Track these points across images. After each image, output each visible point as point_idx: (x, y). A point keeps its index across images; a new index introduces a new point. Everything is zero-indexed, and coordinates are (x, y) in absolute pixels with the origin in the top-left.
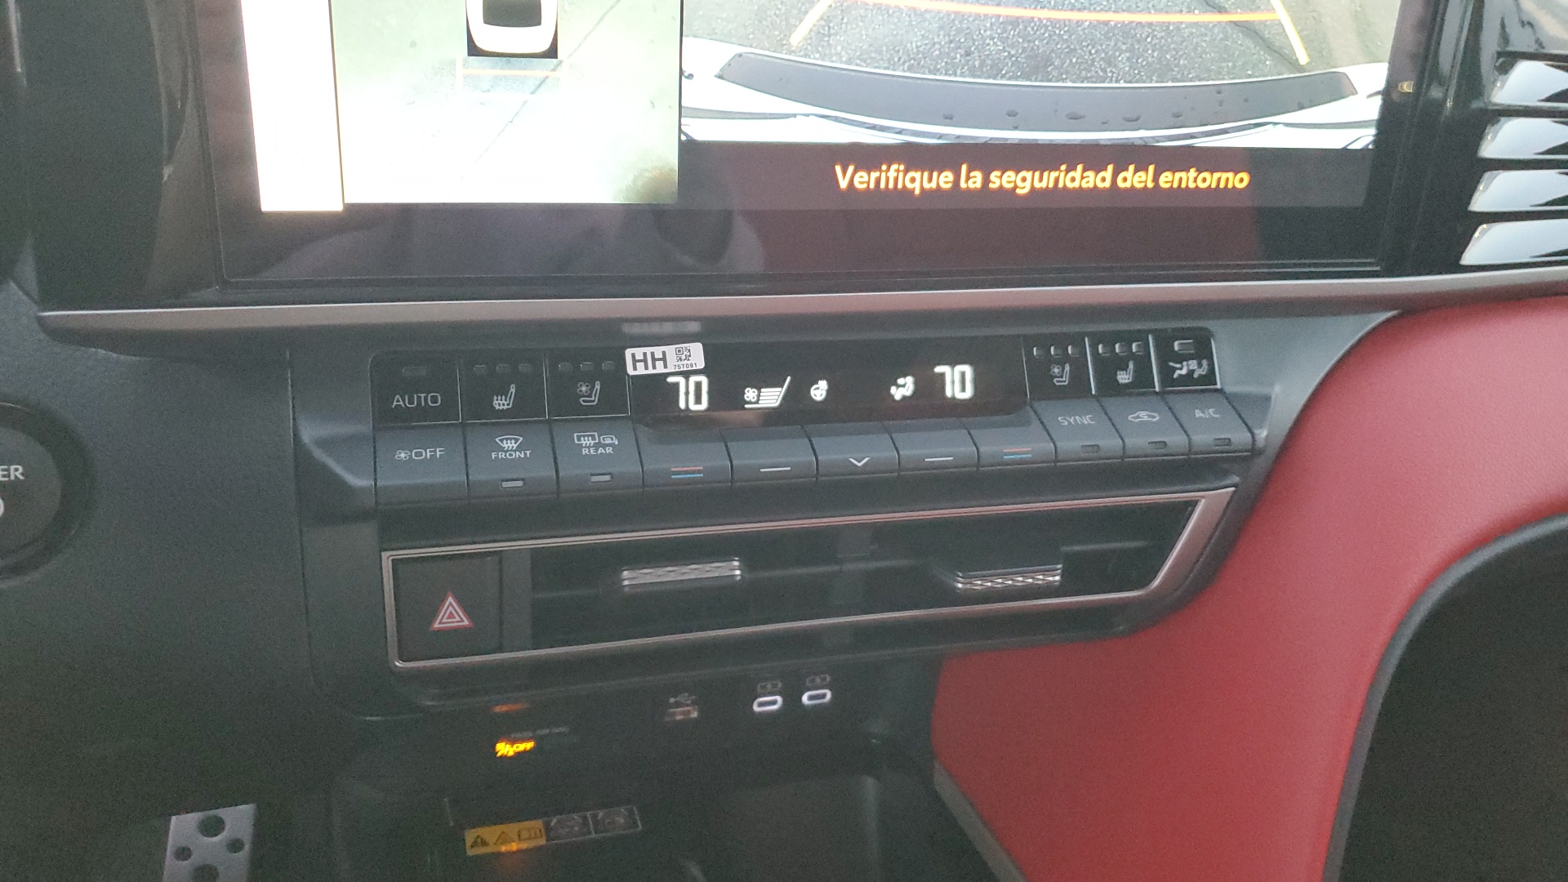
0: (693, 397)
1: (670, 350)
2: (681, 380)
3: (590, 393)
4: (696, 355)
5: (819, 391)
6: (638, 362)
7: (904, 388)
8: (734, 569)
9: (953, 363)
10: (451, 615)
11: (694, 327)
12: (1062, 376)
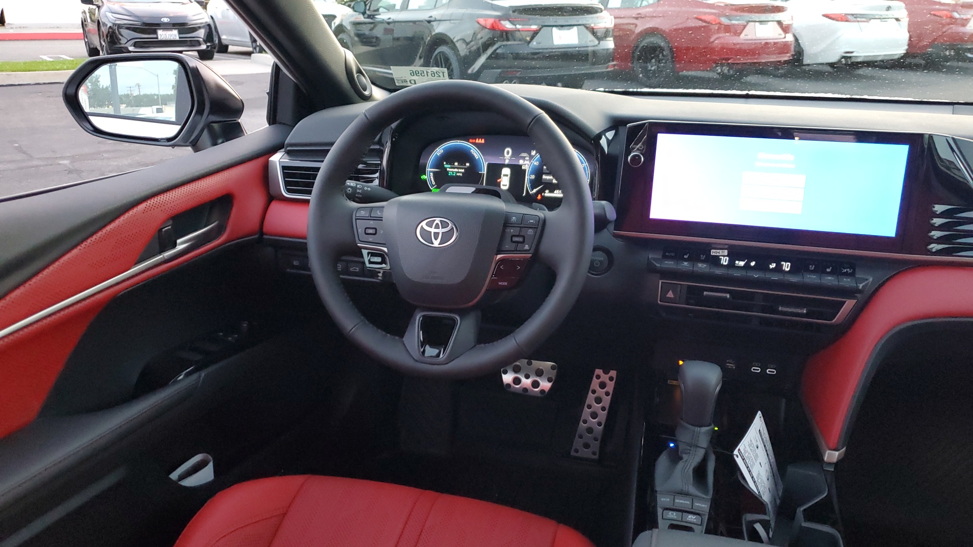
0: (725, 261)
1: (721, 251)
2: (723, 258)
3: (703, 257)
4: (726, 252)
5: (753, 264)
6: (714, 252)
7: (773, 266)
9: (786, 262)
10: (670, 295)
11: (727, 247)
12: (812, 268)
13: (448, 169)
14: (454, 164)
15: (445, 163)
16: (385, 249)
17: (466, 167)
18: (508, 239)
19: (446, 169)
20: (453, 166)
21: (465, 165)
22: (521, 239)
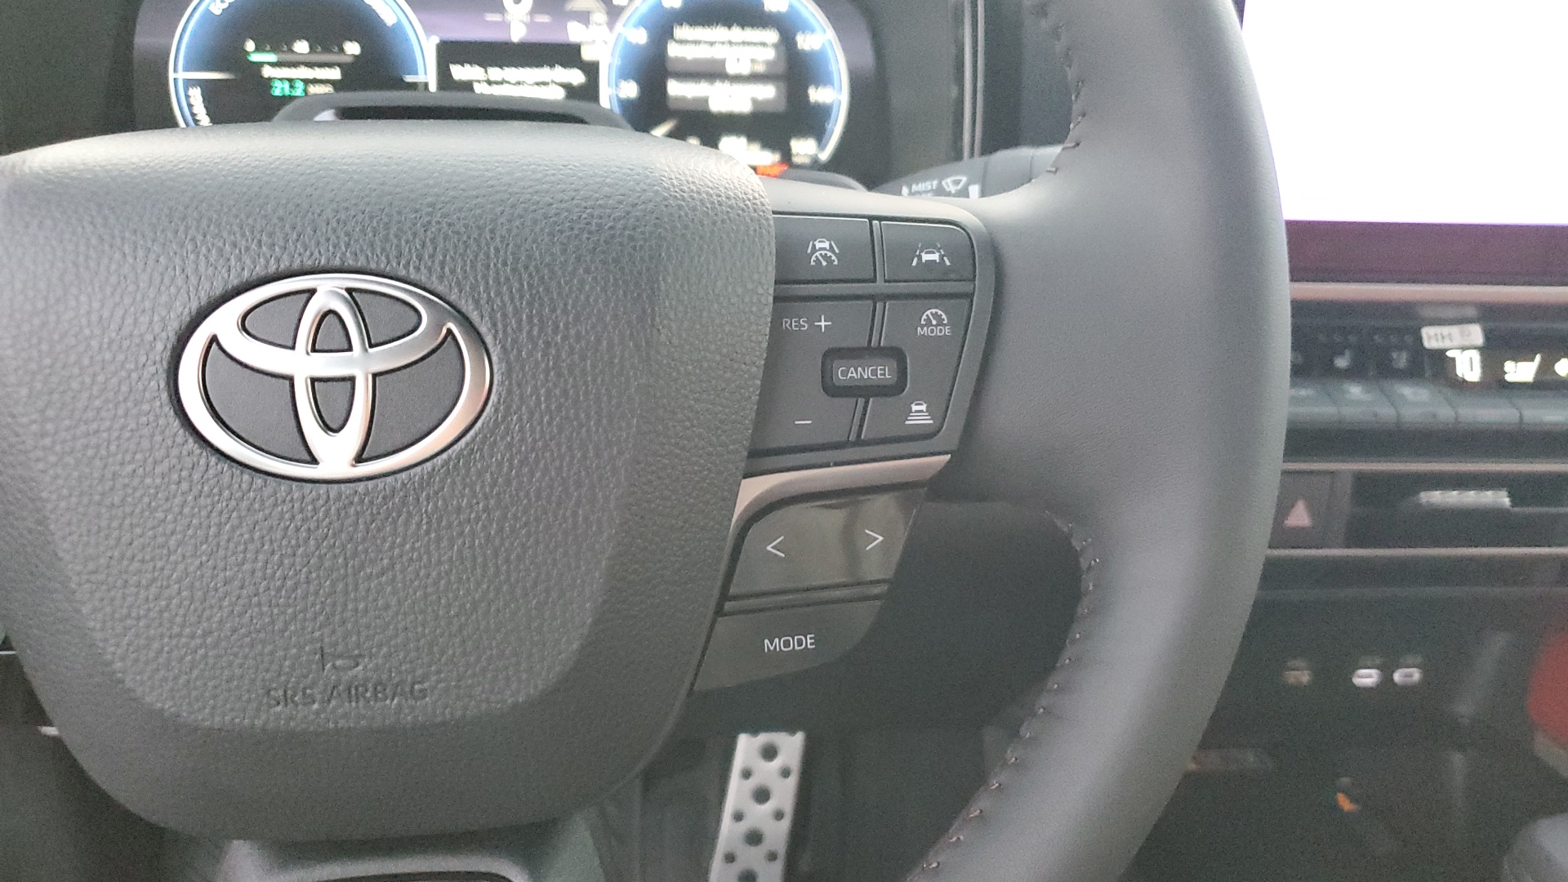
0: (1468, 367)
2: (1462, 354)
3: (1401, 360)
4: (1475, 333)
6: (1432, 337)
8: (1503, 499)
10: (1299, 516)
13: (267, 72)
14: (290, 50)
15: (250, 45)
17: (349, 60)
18: (805, 377)
19: (256, 69)
20: (288, 57)
21: (342, 50)
22: (881, 372)
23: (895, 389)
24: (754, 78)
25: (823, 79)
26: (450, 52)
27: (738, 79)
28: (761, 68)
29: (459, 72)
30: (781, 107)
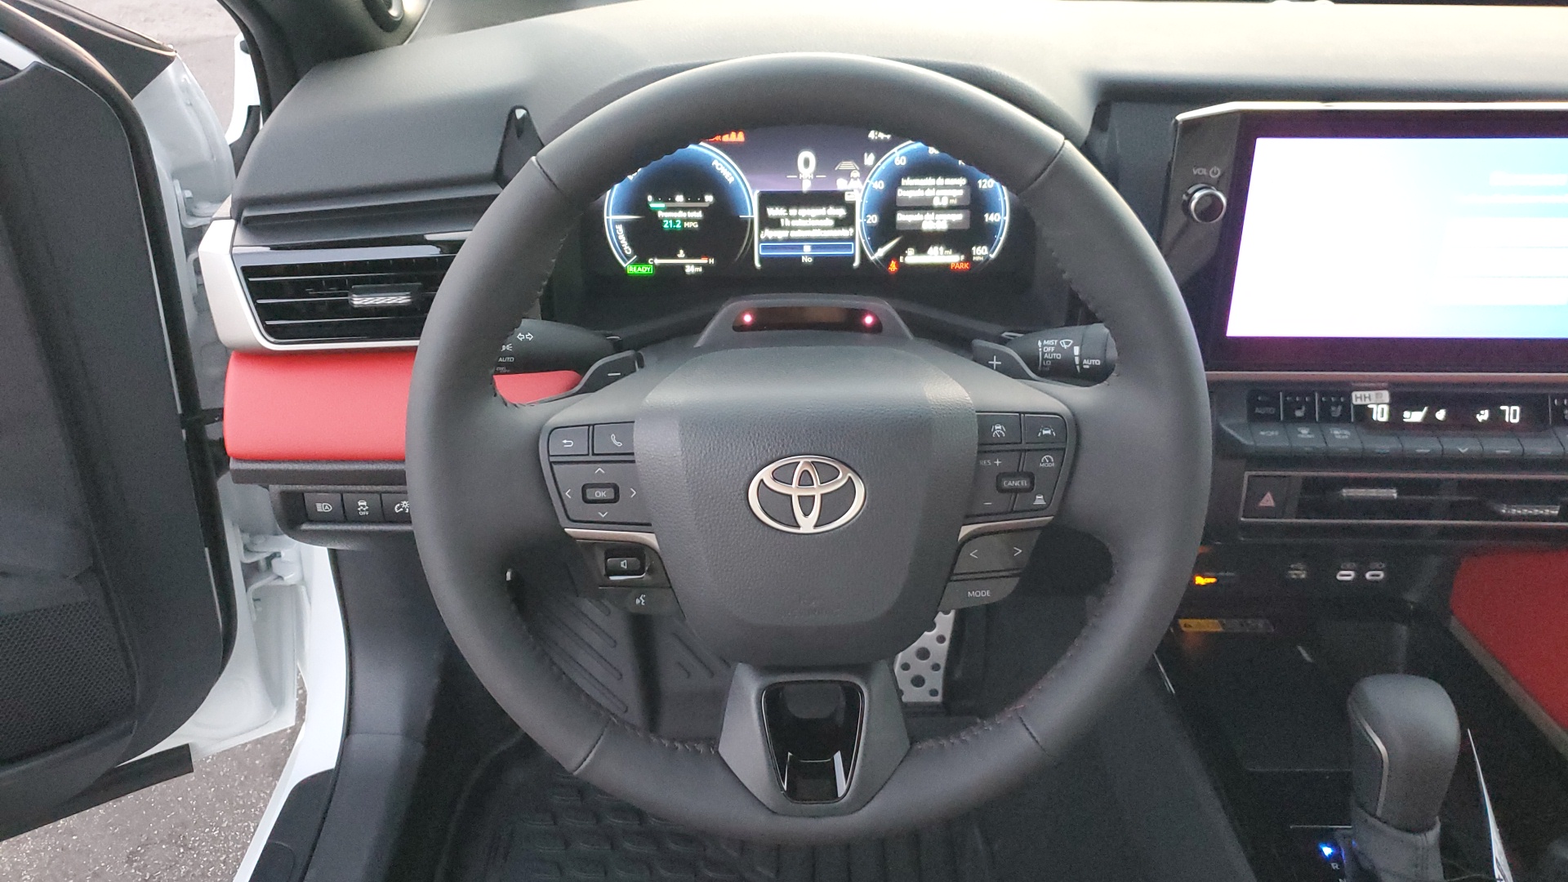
0: (1381, 413)
1: (1373, 393)
2: (1377, 407)
3: (1337, 411)
4: (1385, 396)
5: (1441, 415)
6: (1358, 398)
7: (1483, 416)
8: (1393, 493)
9: (1510, 405)
10: (1268, 501)
11: (1387, 384)
13: (660, 214)
14: (673, 200)
15: (650, 198)
16: (650, 539)
17: (707, 205)
18: (989, 485)
19: (654, 213)
20: (671, 205)
21: (703, 200)
22: (1024, 483)
23: (1031, 489)
24: (951, 208)
25: (994, 209)
26: (767, 199)
27: (940, 209)
28: (954, 202)
29: (772, 212)
30: (967, 226)
